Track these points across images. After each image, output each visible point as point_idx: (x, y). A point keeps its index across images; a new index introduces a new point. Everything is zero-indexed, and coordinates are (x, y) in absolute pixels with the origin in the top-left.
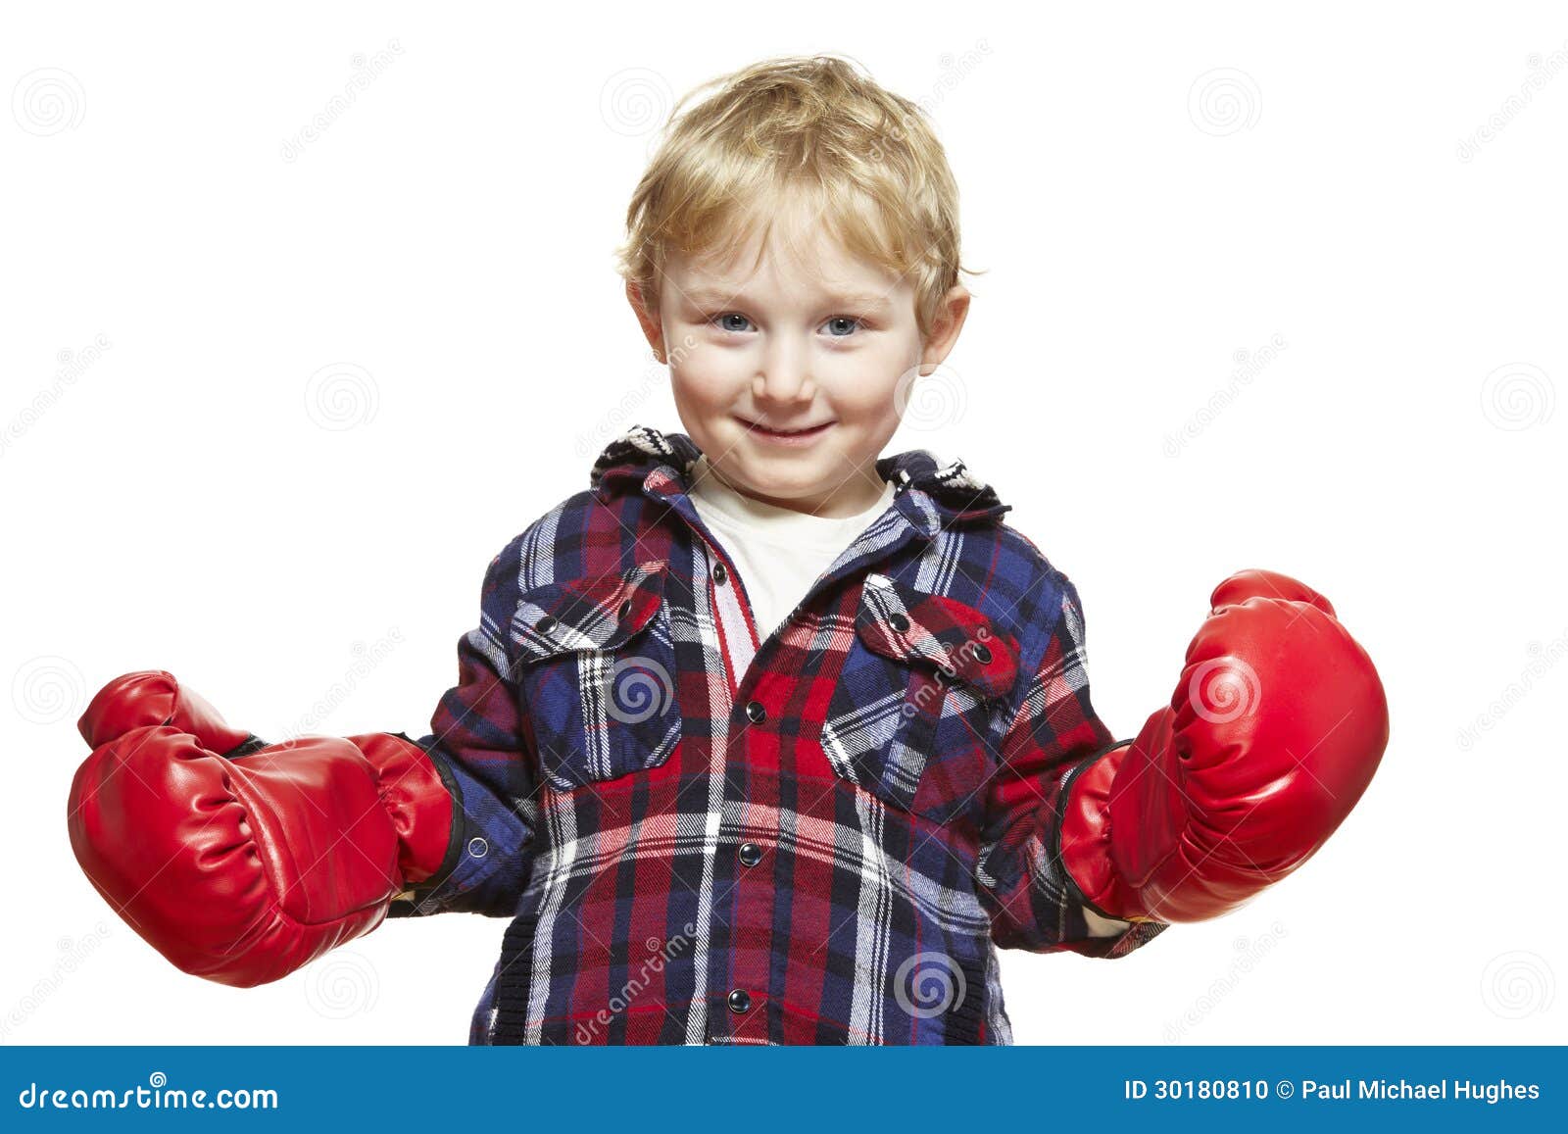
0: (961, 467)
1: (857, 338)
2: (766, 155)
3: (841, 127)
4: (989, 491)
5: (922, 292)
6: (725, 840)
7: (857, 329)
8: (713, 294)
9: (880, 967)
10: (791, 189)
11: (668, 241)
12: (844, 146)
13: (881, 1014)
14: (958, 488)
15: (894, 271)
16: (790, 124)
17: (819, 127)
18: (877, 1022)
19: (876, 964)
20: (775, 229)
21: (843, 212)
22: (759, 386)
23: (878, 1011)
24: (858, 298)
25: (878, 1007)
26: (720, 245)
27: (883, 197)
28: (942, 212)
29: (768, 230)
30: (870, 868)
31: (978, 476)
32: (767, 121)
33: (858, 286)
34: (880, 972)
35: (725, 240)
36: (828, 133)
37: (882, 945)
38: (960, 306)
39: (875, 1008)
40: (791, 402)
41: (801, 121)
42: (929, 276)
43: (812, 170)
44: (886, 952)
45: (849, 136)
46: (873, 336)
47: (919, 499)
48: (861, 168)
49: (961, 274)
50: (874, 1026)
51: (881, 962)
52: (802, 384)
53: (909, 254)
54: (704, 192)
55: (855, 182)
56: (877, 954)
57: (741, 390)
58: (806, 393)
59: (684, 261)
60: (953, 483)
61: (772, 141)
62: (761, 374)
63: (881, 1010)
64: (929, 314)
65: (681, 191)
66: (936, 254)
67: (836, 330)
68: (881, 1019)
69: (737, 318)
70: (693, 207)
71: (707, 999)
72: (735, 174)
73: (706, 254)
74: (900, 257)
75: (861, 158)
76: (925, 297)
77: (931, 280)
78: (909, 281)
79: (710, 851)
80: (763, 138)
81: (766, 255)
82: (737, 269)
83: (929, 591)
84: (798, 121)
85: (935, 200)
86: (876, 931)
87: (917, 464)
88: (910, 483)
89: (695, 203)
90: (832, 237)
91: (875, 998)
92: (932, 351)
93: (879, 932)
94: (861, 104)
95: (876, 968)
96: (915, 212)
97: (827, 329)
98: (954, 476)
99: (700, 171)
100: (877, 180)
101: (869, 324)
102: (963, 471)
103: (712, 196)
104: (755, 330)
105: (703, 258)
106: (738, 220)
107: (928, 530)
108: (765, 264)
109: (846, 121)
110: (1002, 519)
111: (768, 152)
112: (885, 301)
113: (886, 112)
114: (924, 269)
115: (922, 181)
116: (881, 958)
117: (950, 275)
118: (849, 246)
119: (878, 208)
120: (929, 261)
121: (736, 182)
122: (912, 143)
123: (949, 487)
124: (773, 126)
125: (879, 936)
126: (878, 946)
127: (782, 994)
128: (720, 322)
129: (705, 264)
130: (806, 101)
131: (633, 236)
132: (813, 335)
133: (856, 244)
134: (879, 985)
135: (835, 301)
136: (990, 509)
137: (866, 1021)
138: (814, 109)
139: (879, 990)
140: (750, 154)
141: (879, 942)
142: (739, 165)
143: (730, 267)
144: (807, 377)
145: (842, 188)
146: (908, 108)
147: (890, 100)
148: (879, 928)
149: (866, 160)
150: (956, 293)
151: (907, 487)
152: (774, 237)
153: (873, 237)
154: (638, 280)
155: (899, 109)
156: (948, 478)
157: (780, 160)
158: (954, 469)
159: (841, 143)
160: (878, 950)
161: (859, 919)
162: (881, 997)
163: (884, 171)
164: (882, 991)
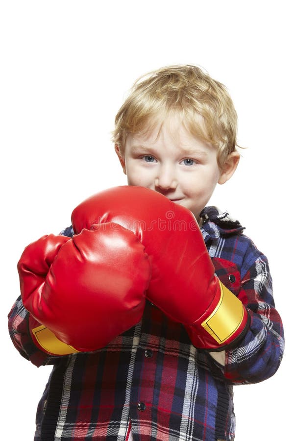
0: (227, 214)
1: (194, 167)
2: (163, 98)
3: (193, 90)
4: (237, 222)
5: (220, 151)
6: (140, 347)
7: (194, 163)
8: (141, 147)
9: (194, 392)
10: (172, 111)
11: (128, 128)
12: (193, 97)
13: (193, 410)
14: (226, 221)
15: (209, 143)
16: (174, 87)
17: (184, 89)
18: (192, 413)
19: (193, 391)
20: (165, 125)
21: (190, 121)
22: (157, 183)
23: (192, 409)
24: (194, 152)
25: (193, 407)
26: (145, 130)
27: (206, 116)
28: (229, 123)
29: (162, 125)
30: (192, 357)
31: (233, 218)
32: (166, 86)
33: (195, 148)
34: (194, 394)
35: (146, 129)
36: (187, 91)
37: (196, 385)
38: (236, 159)
39: (191, 408)
40: (168, 188)
41: (178, 87)
42: (223, 146)
43: (180, 104)
44: (197, 387)
45: (195, 93)
46: (200, 166)
47: (212, 225)
48: (199, 105)
49: (236, 147)
50: (191, 414)
51: (195, 391)
52: (172, 182)
53: (215, 138)
54: (140, 110)
55: (195, 109)
56: (194, 388)
57: (151, 184)
58: (173, 186)
59: (133, 135)
60: (224, 220)
61: (166, 93)
62: (158, 178)
63: (194, 408)
64: (222, 160)
65: (133, 110)
66: (226, 138)
67: (186, 163)
68: (193, 412)
69: (150, 157)
70: (136, 116)
71: (130, 405)
72: (152, 104)
73: (140, 133)
74: (211, 138)
75: (199, 101)
76: (221, 153)
77: (223, 148)
78: (214, 147)
79: (134, 351)
80: (163, 93)
81: (161, 134)
82: (150, 139)
83: (213, 256)
84: (176, 87)
85: (227, 118)
86: (194, 379)
87: (212, 212)
88: (208, 219)
89: (137, 114)
90: (185, 129)
91: (192, 404)
92: (224, 175)
93: (195, 380)
94: (201, 82)
95: (193, 393)
96: (218, 122)
97: (183, 163)
98: (224, 217)
99: (139, 103)
100: (204, 109)
101: (198, 162)
102: (228, 215)
103: (144, 112)
104: (157, 162)
105: (139, 135)
106: (151, 121)
107: (215, 236)
108: (160, 137)
109: (195, 88)
110: (242, 232)
111: (165, 97)
112: (205, 154)
113: (211, 85)
114: (221, 144)
115: (222, 111)
116: (195, 389)
117: (232, 146)
118: (192, 133)
119: (204, 119)
120: (223, 141)
121: (152, 107)
122: (219, 98)
123: (223, 221)
124: (168, 88)
125: (195, 381)
126: (194, 385)
127: (158, 404)
128: (144, 158)
129: (139, 137)
130: (181, 80)
131: (117, 127)
132: (177, 164)
133: (194, 132)
134: (193, 399)
135: (186, 152)
136: (237, 229)
137: (188, 413)
138: (183, 83)
139: (193, 401)
140: (158, 97)
141: (195, 383)
142: (153, 101)
143: (148, 138)
144: (175, 180)
145: (190, 112)
146: (219, 85)
147: (213, 81)
148: (195, 378)
149: (201, 102)
150: (234, 154)
151: (207, 221)
152: (164, 128)
153: (201, 130)
154: (118, 143)
155: (216, 85)
156: (222, 218)
157: (168, 100)
158: (224, 215)
159: (192, 95)
160: (194, 387)
161: (187, 375)
162: (194, 403)
163: (207, 107)
164: (194, 402)
